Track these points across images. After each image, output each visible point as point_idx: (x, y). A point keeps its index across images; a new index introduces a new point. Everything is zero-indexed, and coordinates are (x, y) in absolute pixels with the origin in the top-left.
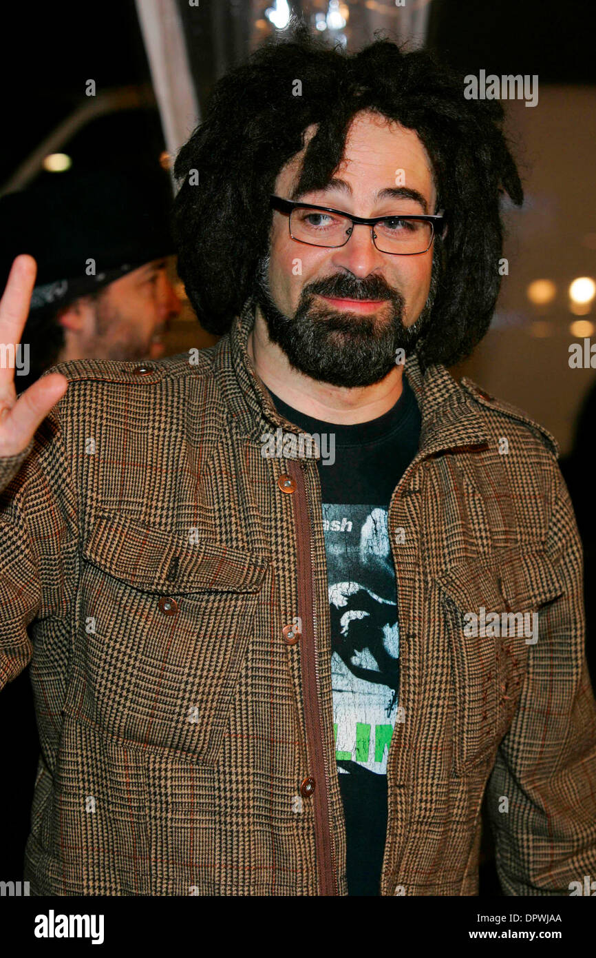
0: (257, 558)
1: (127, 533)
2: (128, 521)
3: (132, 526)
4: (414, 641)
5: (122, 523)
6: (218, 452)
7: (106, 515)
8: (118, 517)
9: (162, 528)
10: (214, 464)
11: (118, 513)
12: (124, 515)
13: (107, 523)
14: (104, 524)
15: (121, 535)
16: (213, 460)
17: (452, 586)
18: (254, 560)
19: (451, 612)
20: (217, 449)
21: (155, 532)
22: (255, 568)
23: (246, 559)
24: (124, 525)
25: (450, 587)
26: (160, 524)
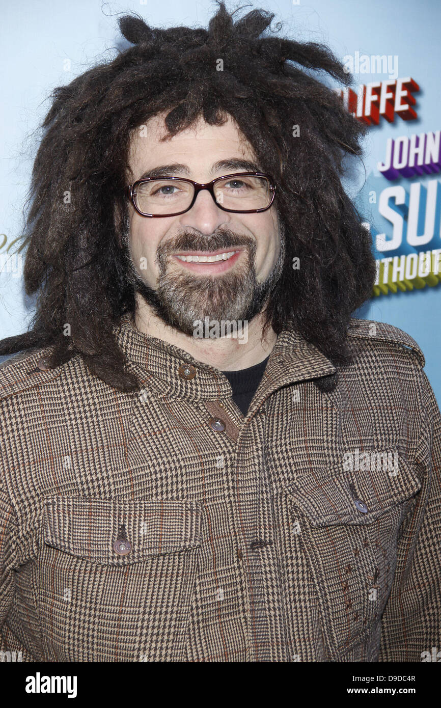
0: (191, 504)
1: (73, 511)
2: (71, 500)
3: (75, 503)
4: (272, 547)
5: (66, 503)
6: (136, 418)
7: (50, 501)
8: (61, 500)
9: (103, 497)
10: (136, 429)
11: (60, 497)
12: (66, 497)
13: (53, 508)
14: (51, 509)
15: (69, 514)
16: (134, 426)
17: (297, 494)
18: (189, 506)
19: (299, 517)
20: (135, 415)
21: (96, 502)
22: (192, 513)
23: (182, 507)
24: (69, 505)
25: (295, 495)
26: (100, 493)
